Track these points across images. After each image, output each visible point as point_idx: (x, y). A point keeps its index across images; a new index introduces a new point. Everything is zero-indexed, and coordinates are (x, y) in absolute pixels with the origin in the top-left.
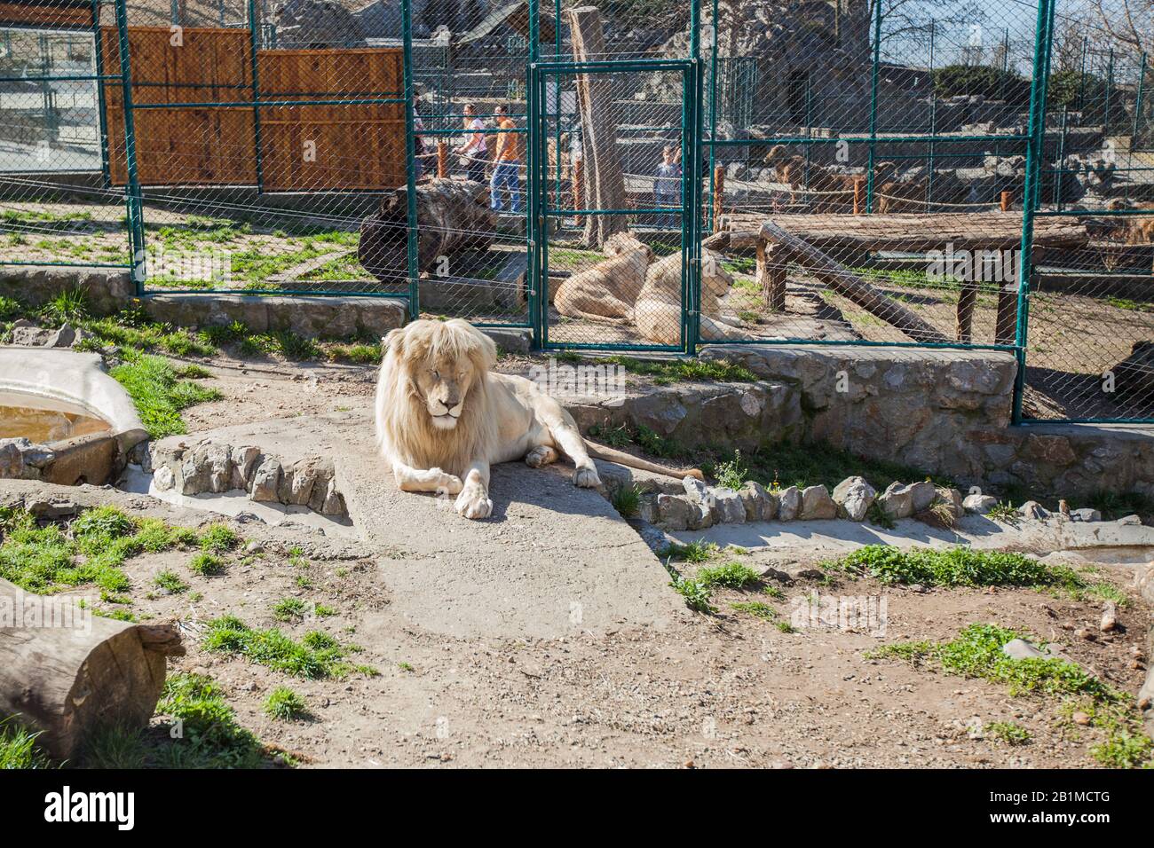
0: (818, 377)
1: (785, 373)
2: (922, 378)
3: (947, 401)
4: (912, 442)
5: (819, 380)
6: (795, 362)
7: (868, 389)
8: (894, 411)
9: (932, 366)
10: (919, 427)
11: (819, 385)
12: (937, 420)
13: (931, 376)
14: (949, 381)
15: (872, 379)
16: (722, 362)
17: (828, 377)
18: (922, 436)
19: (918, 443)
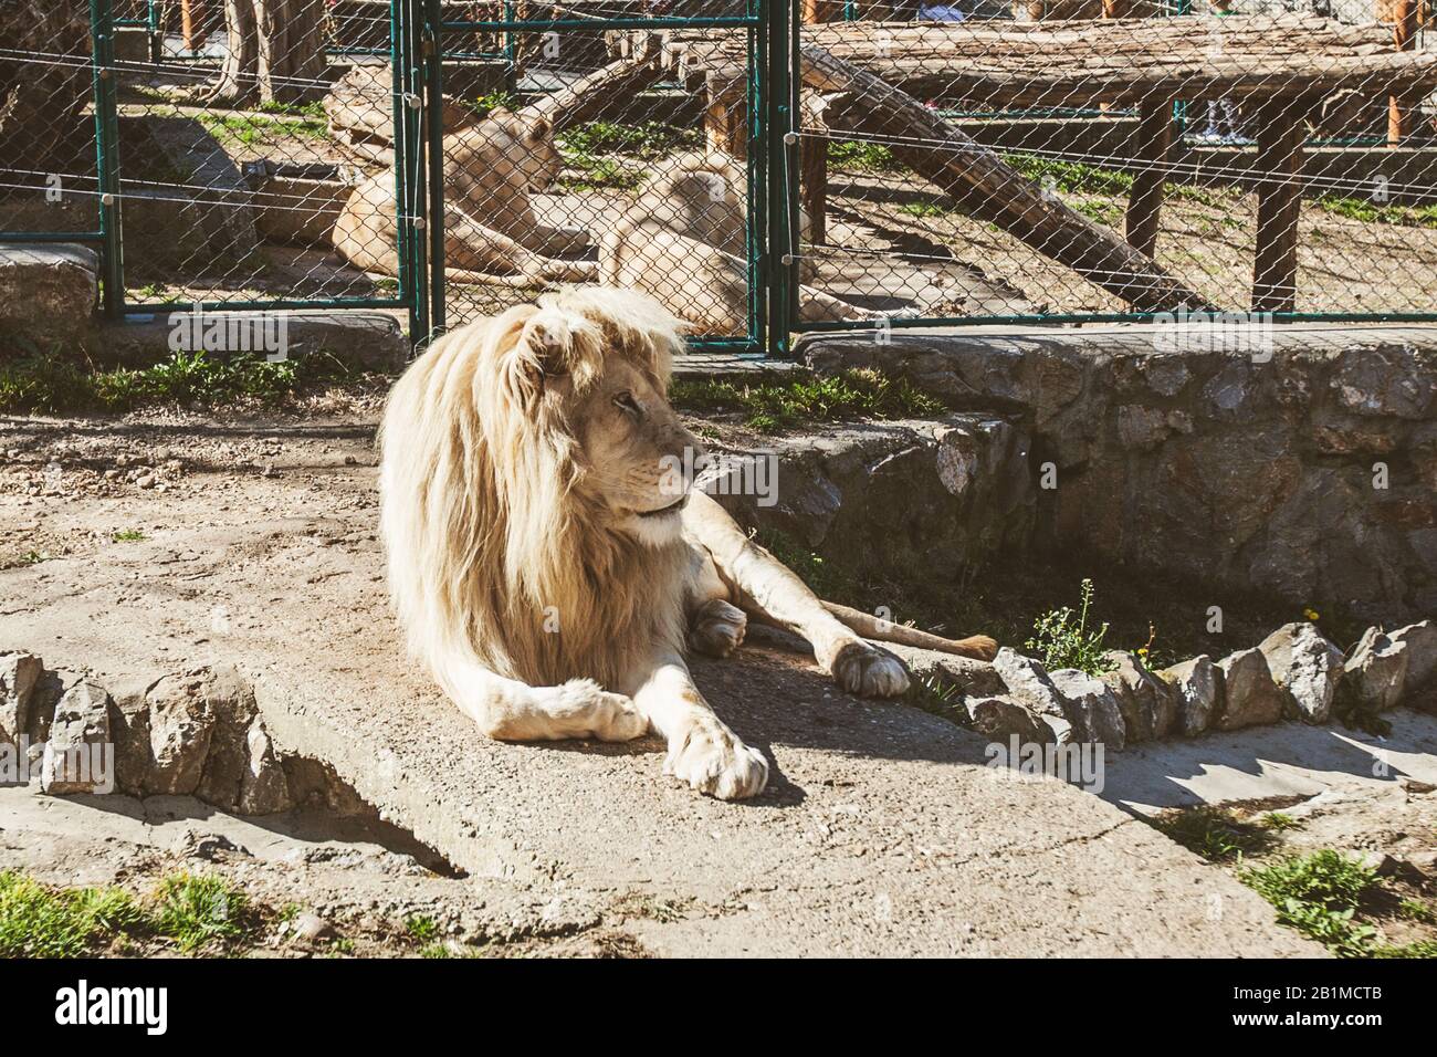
0: (1066, 398)
1: (997, 390)
2: (1283, 390)
3: (1333, 440)
4: (1262, 533)
5: (1068, 405)
6: (1017, 366)
7: (1172, 421)
8: (1224, 467)
9: (1303, 363)
10: (1277, 499)
11: (1071, 416)
12: (1313, 483)
13: (1302, 385)
14: (1338, 392)
15: (1183, 398)
16: (867, 372)
17: (1087, 396)
18: (1282, 519)
19: (1275, 535)
